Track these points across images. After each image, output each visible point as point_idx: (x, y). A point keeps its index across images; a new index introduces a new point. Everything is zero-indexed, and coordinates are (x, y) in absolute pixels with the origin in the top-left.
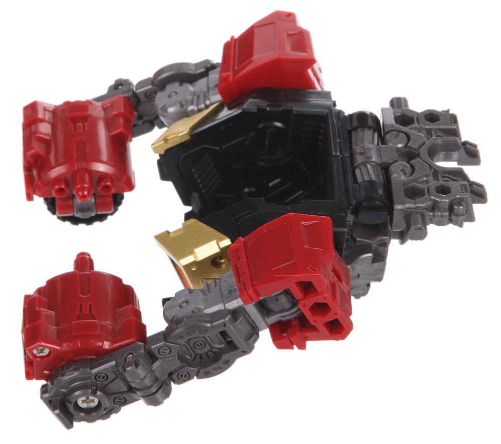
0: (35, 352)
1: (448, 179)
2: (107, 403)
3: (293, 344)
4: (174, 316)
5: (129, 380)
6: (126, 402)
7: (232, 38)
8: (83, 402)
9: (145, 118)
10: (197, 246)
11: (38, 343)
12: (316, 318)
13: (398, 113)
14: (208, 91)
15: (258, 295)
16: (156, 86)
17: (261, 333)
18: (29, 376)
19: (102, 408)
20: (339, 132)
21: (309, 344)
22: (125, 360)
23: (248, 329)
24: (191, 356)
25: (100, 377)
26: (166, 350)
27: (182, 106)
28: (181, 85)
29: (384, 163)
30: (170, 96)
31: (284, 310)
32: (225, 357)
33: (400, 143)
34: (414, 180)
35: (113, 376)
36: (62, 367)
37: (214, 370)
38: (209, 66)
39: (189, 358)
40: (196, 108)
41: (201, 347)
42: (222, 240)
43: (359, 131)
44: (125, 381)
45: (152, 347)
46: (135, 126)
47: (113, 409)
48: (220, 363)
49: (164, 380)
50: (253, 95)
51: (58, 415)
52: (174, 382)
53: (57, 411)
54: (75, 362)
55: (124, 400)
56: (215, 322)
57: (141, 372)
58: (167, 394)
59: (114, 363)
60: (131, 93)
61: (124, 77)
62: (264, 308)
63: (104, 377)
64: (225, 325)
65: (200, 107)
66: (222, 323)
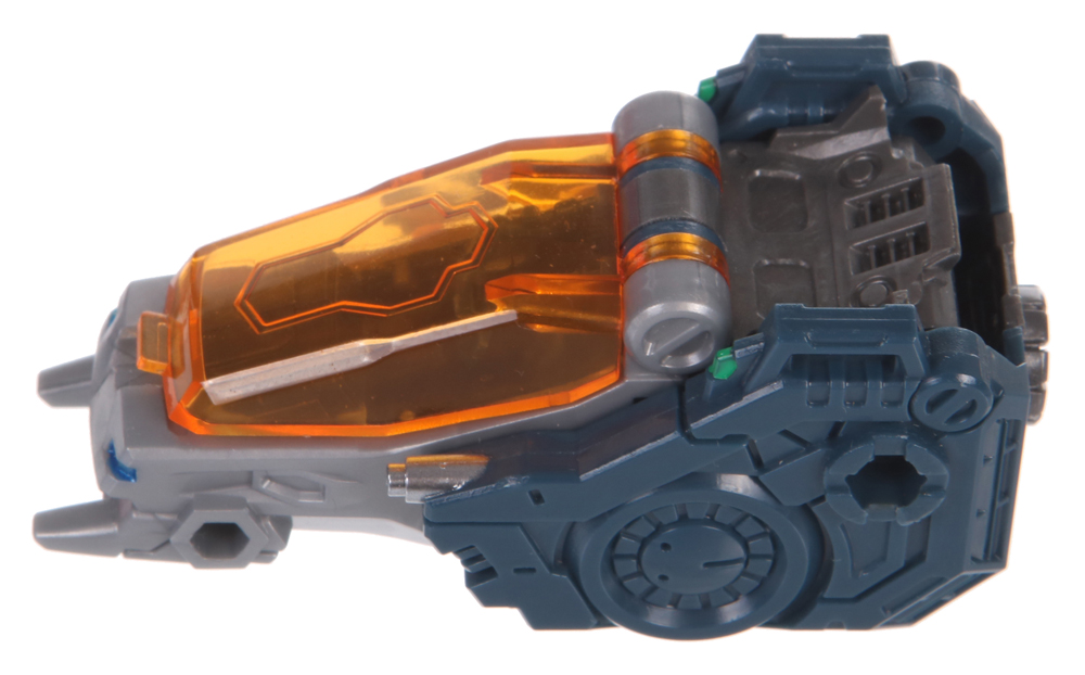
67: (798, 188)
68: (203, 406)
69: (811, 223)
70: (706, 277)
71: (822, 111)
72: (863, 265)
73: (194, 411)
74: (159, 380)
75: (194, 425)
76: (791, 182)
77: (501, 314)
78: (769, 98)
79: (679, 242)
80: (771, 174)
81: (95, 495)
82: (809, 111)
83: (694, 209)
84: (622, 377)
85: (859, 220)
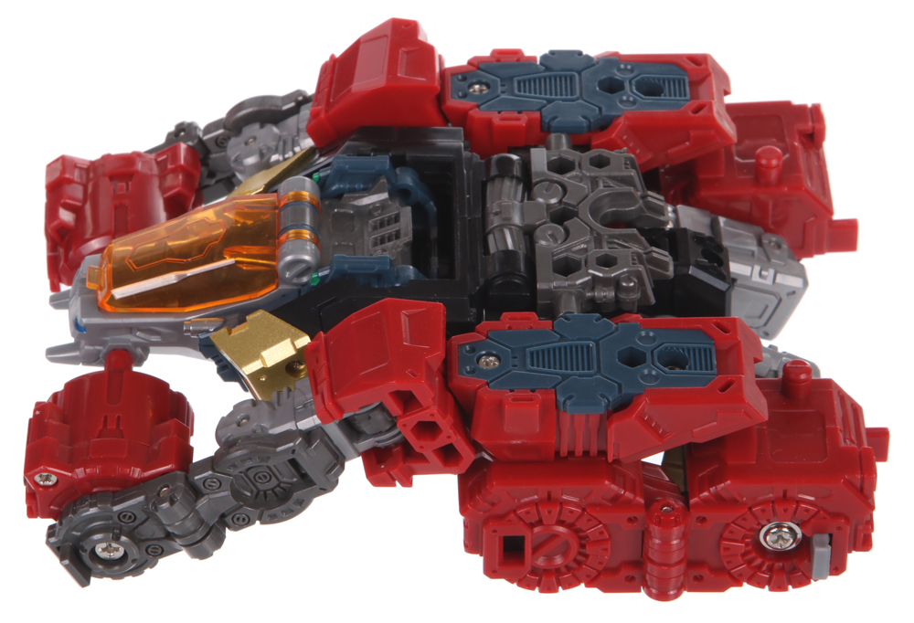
0: (37, 478)
1: (616, 246)
2: (135, 553)
3: (394, 480)
4: (229, 437)
5: (164, 522)
6: (163, 553)
7: (332, 56)
8: (104, 550)
9: (219, 176)
10: (265, 347)
11: (42, 467)
12: (422, 443)
13: (554, 156)
14: (298, 135)
15: (341, 411)
16: (229, 130)
17: (348, 464)
18: (32, 513)
19: (130, 560)
20: (469, 184)
21: (416, 478)
22: (159, 495)
23: (328, 457)
24: (252, 492)
25: (125, 516)
26: (214, 482)
27: (262, 155)
28: (262, 127)
29: (526, 226)
30: (246, 143)
31: (380, 433)
32: (296, 495)
33: (552, 198)
34: (568, 250)
35: (144, 517)
36: (75, 502)
37: (282, 512)
38: (300, 98)
39: (249, 494)
40: (281, 158)
41: (265, 481)
42: (299, 337)
43: (497, 182)
44: (160, 523)
45: (196, 478)
46: (207, 186)
47: (147, 561)
48: (290, 504)
49: (213, 525)
50: (353, 137)
51: (67, 567)
52: (229, 528)
53: (67, 562)
54: (92, 495)
55: (160, 551)
56: (281, 446)
57: (179, 510)
58: (219, 541)
59: (141, 498)
60: (196, 141)
61: (188, 120)
62: (352, 429)
63: (130, 517)
64: (294, 451)
65: (286, 156)
66: (289, 448)
67: (351, 217)
68: (112, 300)
69: (356, 229)
70: (310, 247)
71: (362, 186)
72: (375, 244)
73: (109, 303)
74: (94, 292)
75: (108, 308)
76: (349, 214)
77: (229, 261)
78: (341, 180)
79: (301, 233)
80: (342, 211)
81: (71, 340)
82: (356, 186)
83: (308, 221)
84: (277, 287)
85: (375, 228)
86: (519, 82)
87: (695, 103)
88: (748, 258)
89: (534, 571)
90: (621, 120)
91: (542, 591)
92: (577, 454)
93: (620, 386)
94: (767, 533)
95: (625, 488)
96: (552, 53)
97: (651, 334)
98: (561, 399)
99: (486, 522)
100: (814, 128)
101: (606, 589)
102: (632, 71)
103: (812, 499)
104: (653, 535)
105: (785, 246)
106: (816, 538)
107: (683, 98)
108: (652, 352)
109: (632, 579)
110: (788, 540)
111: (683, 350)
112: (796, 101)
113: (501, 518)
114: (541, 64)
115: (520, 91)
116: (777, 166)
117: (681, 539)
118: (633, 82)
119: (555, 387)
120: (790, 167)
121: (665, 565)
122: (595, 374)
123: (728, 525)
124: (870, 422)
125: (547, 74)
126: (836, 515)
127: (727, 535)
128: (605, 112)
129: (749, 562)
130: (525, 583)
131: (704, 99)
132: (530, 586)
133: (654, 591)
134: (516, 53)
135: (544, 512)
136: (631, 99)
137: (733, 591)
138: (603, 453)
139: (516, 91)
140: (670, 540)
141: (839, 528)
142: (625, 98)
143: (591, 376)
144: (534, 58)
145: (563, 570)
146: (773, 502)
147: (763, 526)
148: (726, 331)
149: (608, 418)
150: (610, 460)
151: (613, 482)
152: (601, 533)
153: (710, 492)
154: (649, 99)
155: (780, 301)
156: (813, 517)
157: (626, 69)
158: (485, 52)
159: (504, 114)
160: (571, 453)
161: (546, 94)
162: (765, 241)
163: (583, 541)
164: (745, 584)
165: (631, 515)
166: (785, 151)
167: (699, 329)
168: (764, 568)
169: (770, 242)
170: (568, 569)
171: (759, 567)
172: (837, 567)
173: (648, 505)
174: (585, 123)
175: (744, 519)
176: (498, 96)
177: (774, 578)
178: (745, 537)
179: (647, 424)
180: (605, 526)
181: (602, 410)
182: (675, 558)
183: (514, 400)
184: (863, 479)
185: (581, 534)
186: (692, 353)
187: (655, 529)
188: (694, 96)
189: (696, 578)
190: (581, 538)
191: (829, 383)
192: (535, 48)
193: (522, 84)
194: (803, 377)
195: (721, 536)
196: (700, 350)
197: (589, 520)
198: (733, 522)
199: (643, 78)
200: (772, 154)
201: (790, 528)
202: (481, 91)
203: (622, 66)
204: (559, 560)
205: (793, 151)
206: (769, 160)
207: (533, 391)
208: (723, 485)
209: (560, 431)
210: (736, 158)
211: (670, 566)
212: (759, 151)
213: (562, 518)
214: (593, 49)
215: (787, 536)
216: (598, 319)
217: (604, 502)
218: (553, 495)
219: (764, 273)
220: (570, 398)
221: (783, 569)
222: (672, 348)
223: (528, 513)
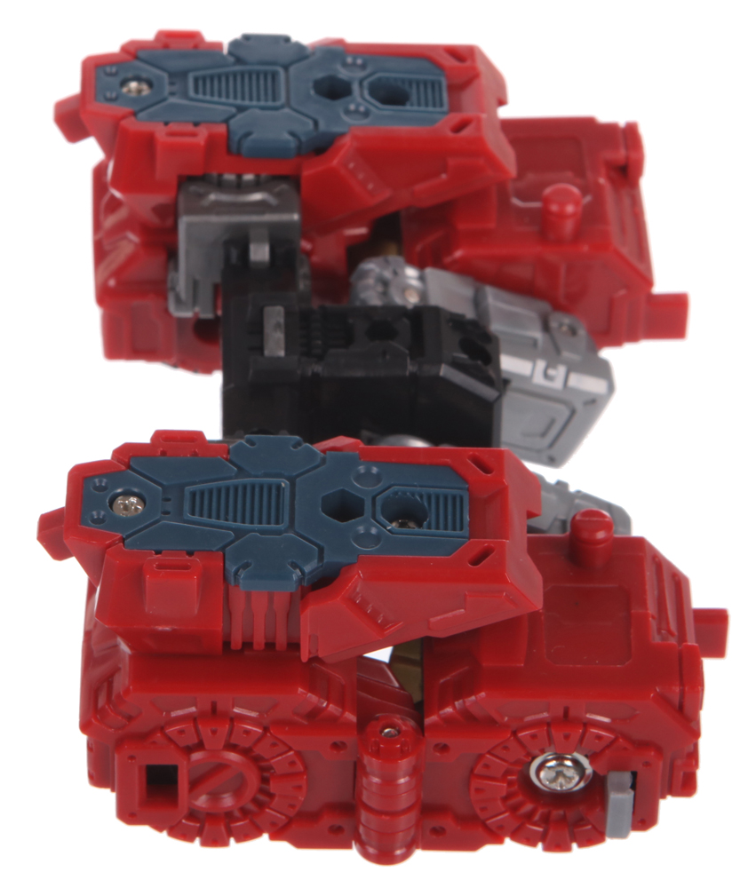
86: (196, 80)
87: (456, 118)
88: (527, 350)
89: (192, 815)
90: (347, 140)
91: (205, 843)
92: (256, 647)
93: (321, 550)
94: (541, 767)
95: (328, 699)
96: (247, 38)
97: (375, 470)
98: (232, 569)
99: (120, 743)
100: (628, 158)
101: (300, 842)
102: (363, 67)
103: (606, 720)
104: (368, 769)
105: (582, 332)
106: (614, 778)
107: (438, 109)
108: (374, 499)
109: (337, 830)
110: (571, 779)
111: (421, 497)
112: (604, 117)
113: (142, 738)
114: (230, 53)
115: (196, 91)
116: (574, 215)
117: (411, 775)
118: (366, 83)
119: (223, 549)
120: (592, 217)
121: (386, 813)
122: (286, 531)
123: (481, 757)
124: (700, 599)
125: (238, 68)
126: (643, 745)
127: (479, 770)
128: (322, 126)
129: (514, 809)
130: (180, 832)
131: (469, 112)
132: (187, 836)
133: (371, 850)
134: (193, 38)
135: (205, 731)
136: (362, 109)
137: (489, 850)
138: (294, 646)
139: (191, 93)
140: (397, 778)
141: (647, 764)
142: (352, 107)
143: (279, 533)
144: (219, 46)
145: (237, 814)
146: (548, 725)
147: (534, 758)
148: (487, 470)
149: (303, 597)
150: (304, 658)
151: (312, 689)
152: (292, 763)
153: (454, 707)
154: (389, 110)
155: (573, 412)
156: (608, 747)
157: (354, 64)
158: (147, 34)
159: (174, 127)
160: (247, 645)
161: (235, 97)
162: (554, 324)
163: (265, 774)
164: (508, 840)
165: (338, 739)
166: (585, 191)
167: (445, 465)
168: (537, 818)
169: (561, 325)
170: (245, 812)
171: (529, 817)
172: (644, 818)
173: (362, 725)
174: (293, 143)
175: (506, 748)
176: (164, 100)
177: (551, 832)
178: (508, 773)
179: (360, 608)
180: (298, 754)
181: (291, 586)
182: (404, 801)
183: (160, 567)
184: (683, 694)
185: (263, 764)
186: (433, 501)
187: (371, 763)
188: (455, 107)
189: (435, 831)
190: (262, 769)
191: (640, 543)
192: (221, 31)
193: (200, 83)
194: (601, 535)
195: (472, 771)
196: (446, 498)
197: (274, 745)
198: (489, 752)
199: (379, 79)
200: (567, 196)
201: (575, 762)
202: (139, 91)
203: (349, 60)
204: (228, 801)
205: (598, 193)
206: (562, 205)
207: (190, 553)
208: (473, 698)
209: (230, 614)
210: (516, 201)
211: (394, 814)
212: (548, 191)
213: (233, 741)
214: (307, 35)
215: (571, 773)
216: (297, 445)
217: (296, 718)
218: (220, 707)
219: (551, 372)
220: (246, 566)
221: (563, 820)
222: (404, 493)
223: (181, 732)
